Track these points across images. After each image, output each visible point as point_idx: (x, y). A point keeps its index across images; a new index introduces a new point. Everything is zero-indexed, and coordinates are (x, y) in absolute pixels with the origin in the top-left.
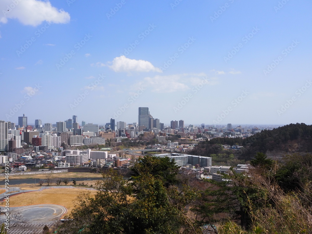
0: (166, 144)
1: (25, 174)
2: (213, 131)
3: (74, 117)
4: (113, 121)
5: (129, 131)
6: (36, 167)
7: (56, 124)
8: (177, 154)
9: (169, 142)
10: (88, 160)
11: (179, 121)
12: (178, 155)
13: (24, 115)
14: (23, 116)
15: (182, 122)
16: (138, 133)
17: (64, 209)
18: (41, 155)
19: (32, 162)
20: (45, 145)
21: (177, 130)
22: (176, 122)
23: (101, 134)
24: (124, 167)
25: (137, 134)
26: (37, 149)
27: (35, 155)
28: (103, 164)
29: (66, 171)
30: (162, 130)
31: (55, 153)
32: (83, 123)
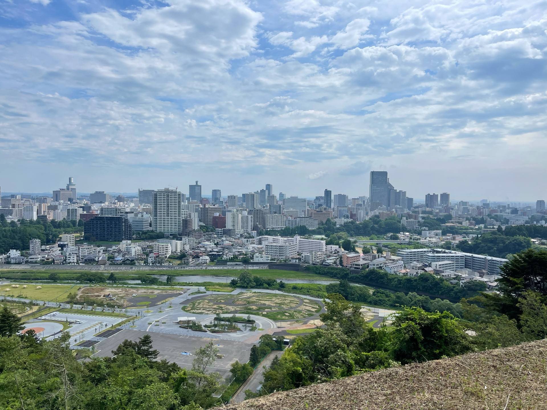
0: (420, 234)
1: (208, 268)
2: (506, 213)
3: (268, 187)
4: (328, 193)
5: (355, 211)
6: (223, 259)
7: (241, 196)
8: (444, 250)
9: (424, 230)
10: (297, 252)
11: (441, 194)
12: (444, 252)
13: (197, 182)
14: (195, 184)
15: (445, 197)
16: (369, 213)
17: (273, 324)
18: (227, 242)
19: (217, 252)
20: (231, 228)
21: (437, 209)
22: (435, 196)
23: (312, 213)
24: (355, 266)
25: (367, 214)
26: (221, 232)
27: (219, 241)
28: (320, 260)
29: (266, 267)
30: (409, 210)
31: (247, 239)
32: (281, 195)
